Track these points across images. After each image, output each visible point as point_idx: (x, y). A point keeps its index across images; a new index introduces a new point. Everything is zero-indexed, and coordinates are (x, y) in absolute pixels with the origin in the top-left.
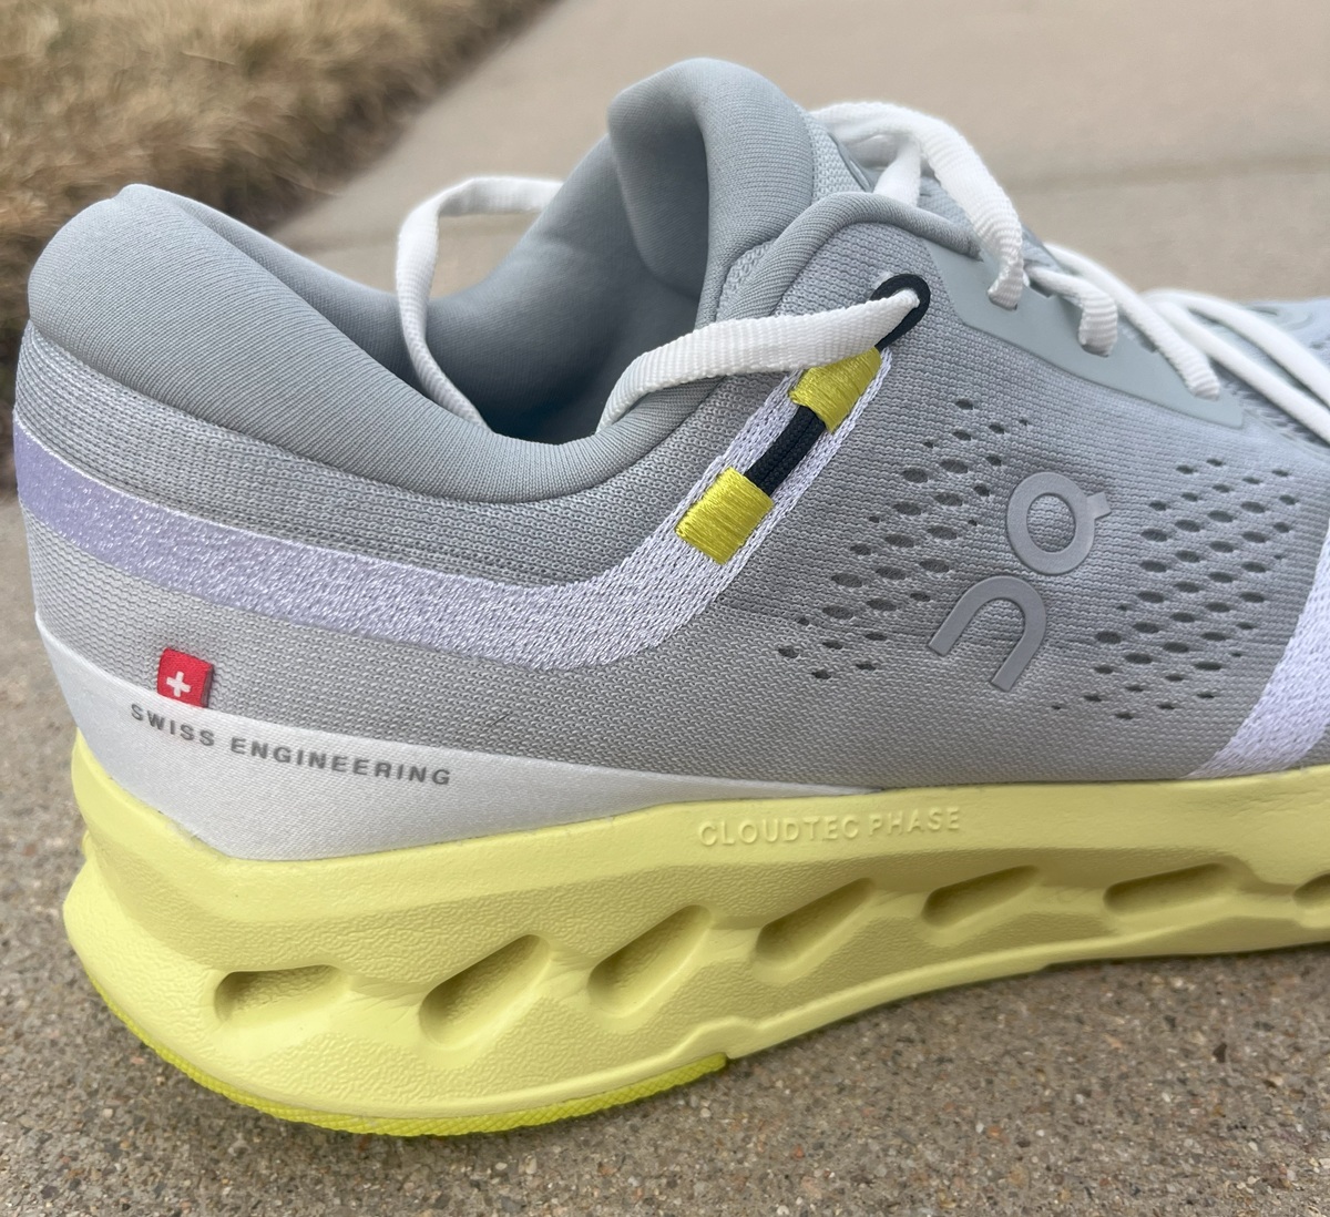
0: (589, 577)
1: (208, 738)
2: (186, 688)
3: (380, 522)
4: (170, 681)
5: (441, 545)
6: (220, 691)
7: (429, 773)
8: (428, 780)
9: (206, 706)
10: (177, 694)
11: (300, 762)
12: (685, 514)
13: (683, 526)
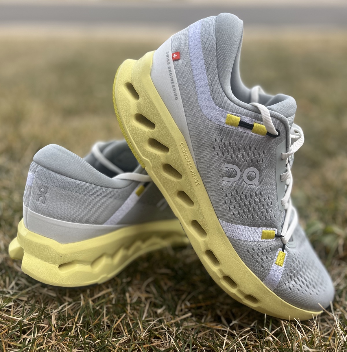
0: (216, 104)
1: (169, 63)
2: (175, 57)
3: (212, 71)
4: (175, 55)
5: (212, 81)
6: (177, 62)
7: (176, 96)
8: (175, 97)
9: (173, 61)
10: (173, 56)
11: (171, 77)
12: (231, 114)
13: (229, 115)
